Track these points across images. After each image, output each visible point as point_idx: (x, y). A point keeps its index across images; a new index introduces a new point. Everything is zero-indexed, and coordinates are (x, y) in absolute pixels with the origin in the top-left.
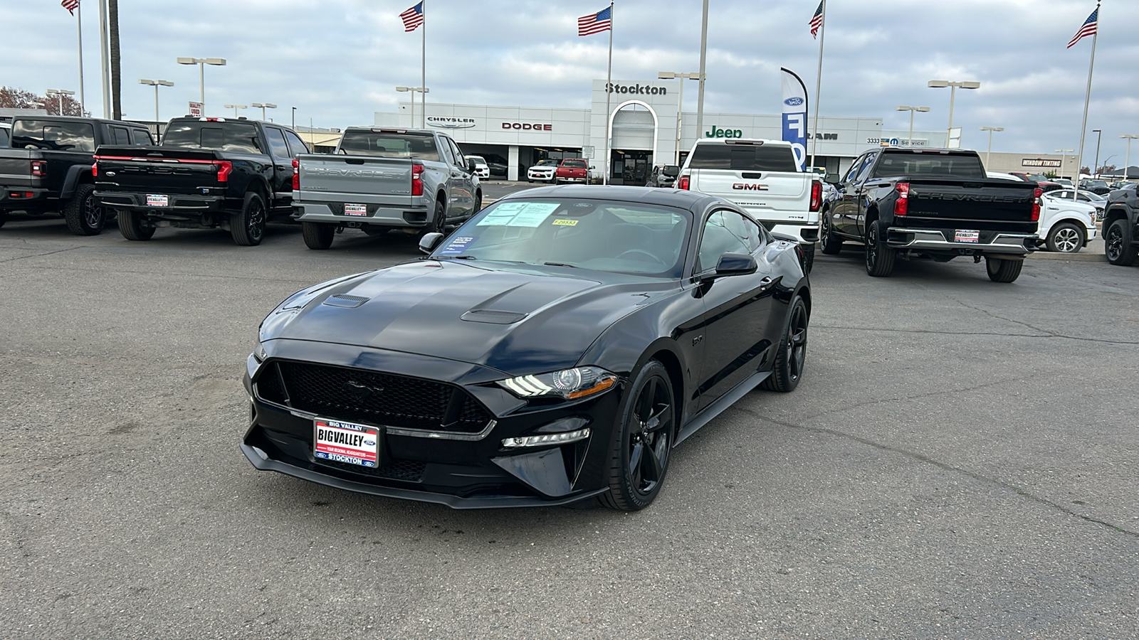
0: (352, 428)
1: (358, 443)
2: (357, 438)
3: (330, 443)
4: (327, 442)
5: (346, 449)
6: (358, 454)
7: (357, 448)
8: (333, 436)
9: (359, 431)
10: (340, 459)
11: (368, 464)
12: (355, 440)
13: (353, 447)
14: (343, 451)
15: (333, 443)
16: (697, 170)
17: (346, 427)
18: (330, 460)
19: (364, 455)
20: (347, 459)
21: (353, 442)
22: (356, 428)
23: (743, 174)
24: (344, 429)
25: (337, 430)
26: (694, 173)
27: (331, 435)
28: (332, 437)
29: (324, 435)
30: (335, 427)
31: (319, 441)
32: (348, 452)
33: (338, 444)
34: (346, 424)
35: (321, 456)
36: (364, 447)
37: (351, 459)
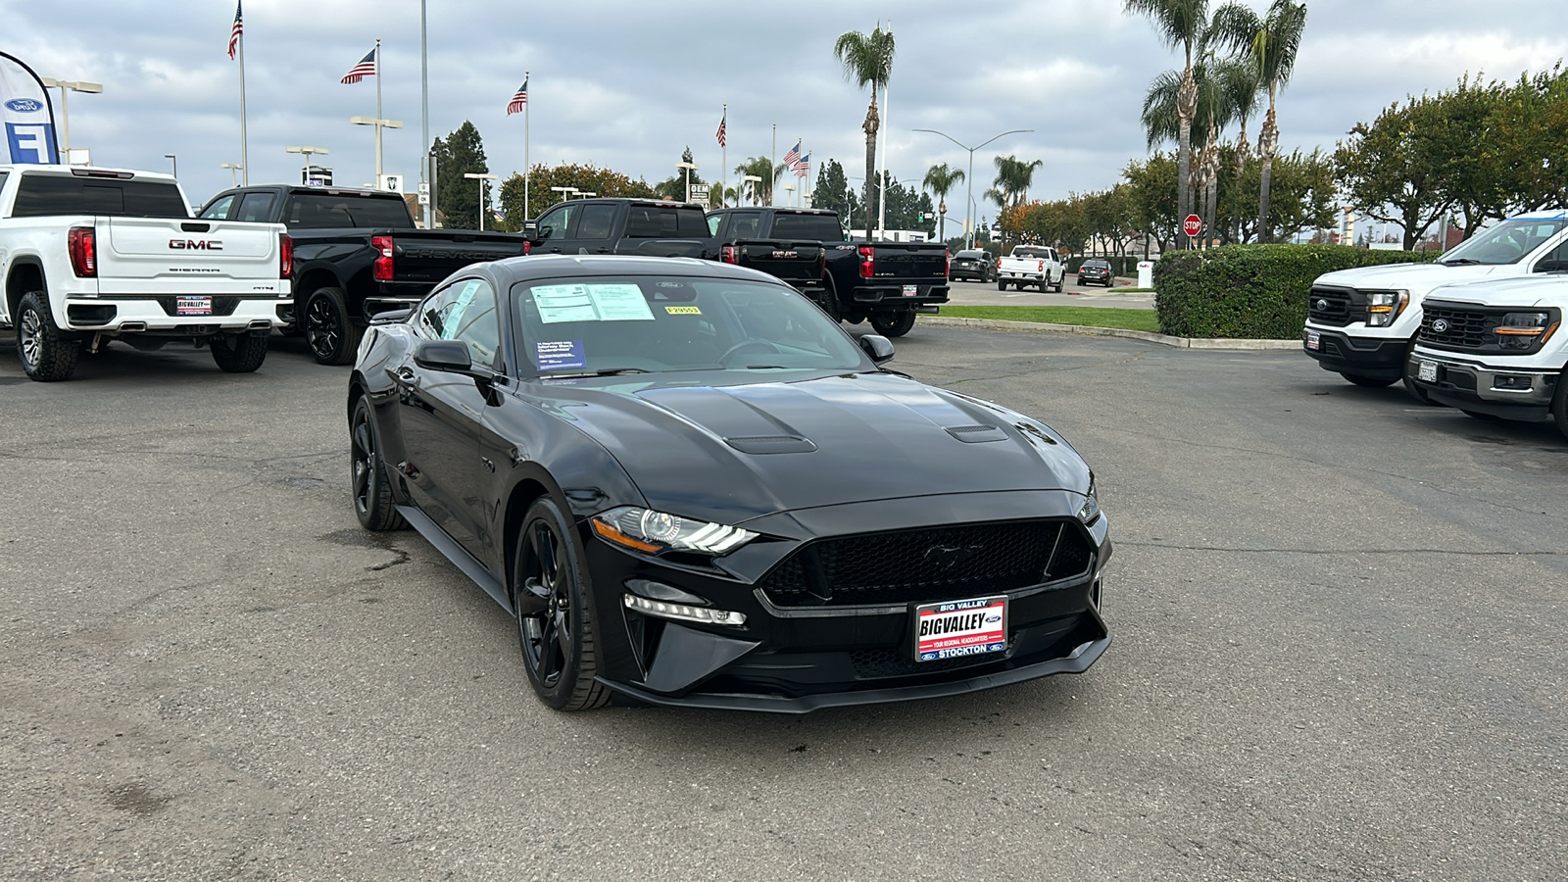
0: (973, 606)
1: (977, 624)
2: (977, 618)
3: (938, 636)
4: (934, 637)
5: (960, 638)
6: (977, 639)
7: (977, 631)
8: (942, 625)
9: (982, 607)
10: (955, 653)
11: (995, 648)
12: (974, 621)
13: (970, 632)
14: (956, 642)
15: (943, 635)
16: (106, 219)
17: (965, 606)
18: (943, 660)
19: (985, 638)
20: (966, 650)
21: (970, 626)
22: (979, 604)
23: (182, 224)
24: (962, 609)
25: (953, 615)
26: (101, 223)
27: (939, 625)
28: (940, 627)
29: (929, 627)
30: (949, 611)
31: (922, 639)
32: (963, 641)
33: (949, 634)
34: (963, 603)
35: (927, 657)
36: (987, 627)
37: (971, 648)
